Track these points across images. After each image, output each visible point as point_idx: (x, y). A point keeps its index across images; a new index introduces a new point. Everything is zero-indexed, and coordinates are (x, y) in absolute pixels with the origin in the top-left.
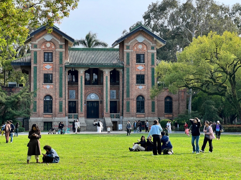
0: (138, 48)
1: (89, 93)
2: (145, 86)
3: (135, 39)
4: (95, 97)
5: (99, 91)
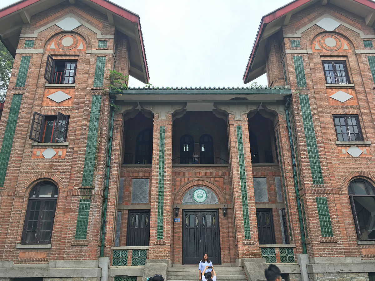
0: (324, 45)
1: (190, 185)
2: (367, 148)
3: (314, 22)
4: (208, 197)
5: (217, 179)
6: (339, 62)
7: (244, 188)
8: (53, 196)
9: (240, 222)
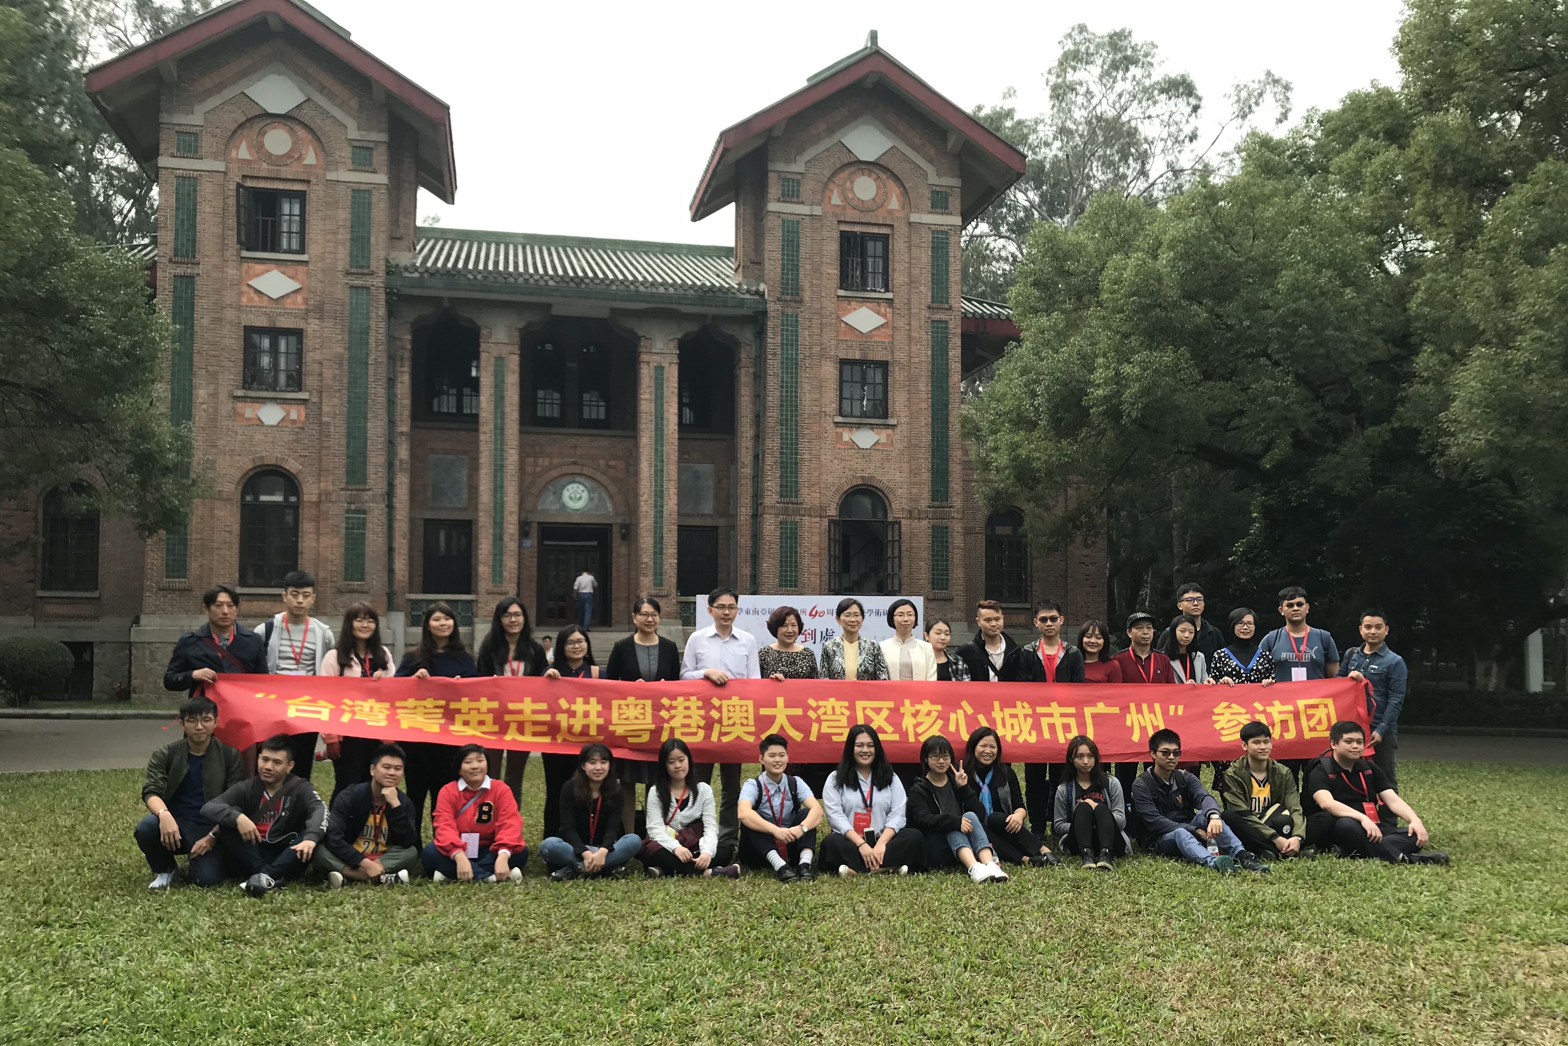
0: (850, 196)
4: (591, 499)
5: (612, 463)
6: (875, 237)
7: (659, 495)
8: (286, 499)
9: (647, 558)
